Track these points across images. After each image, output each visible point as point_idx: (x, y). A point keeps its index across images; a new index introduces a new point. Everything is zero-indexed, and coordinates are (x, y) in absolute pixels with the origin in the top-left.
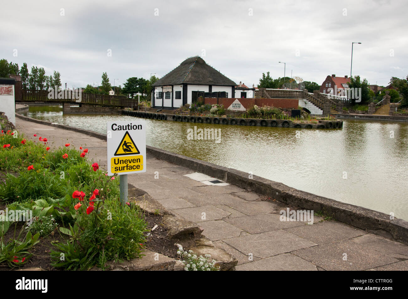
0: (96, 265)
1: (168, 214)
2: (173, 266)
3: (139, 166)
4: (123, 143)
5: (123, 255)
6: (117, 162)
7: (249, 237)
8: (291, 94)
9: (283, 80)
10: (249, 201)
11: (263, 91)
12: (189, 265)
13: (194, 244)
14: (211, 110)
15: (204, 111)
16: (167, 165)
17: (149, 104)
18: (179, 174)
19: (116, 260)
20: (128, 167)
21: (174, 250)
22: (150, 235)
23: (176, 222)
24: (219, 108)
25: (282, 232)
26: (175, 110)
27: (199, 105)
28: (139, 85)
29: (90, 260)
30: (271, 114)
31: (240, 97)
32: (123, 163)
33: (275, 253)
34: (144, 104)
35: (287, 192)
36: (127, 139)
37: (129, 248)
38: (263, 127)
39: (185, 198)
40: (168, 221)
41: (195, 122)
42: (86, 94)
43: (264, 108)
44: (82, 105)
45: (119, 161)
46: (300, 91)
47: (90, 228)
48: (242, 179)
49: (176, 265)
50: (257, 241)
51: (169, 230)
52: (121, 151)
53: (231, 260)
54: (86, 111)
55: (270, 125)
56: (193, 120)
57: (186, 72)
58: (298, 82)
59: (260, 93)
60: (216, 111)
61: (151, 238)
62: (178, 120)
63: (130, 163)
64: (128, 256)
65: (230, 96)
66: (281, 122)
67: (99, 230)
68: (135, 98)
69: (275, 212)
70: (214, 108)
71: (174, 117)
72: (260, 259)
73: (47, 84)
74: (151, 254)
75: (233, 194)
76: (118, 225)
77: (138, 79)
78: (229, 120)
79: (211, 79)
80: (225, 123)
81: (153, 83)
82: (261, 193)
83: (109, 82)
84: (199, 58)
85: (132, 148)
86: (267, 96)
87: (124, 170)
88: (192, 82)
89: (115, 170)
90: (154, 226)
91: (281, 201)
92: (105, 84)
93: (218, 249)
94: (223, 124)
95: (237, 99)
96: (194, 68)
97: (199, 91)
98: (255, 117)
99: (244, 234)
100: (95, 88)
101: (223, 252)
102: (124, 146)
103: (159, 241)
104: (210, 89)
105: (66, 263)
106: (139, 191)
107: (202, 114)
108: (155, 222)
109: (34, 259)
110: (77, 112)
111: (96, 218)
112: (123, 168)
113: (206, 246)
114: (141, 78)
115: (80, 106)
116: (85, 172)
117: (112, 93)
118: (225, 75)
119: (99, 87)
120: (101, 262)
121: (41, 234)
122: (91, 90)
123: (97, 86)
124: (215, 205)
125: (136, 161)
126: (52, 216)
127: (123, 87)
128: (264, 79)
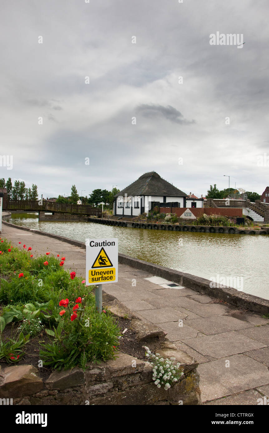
0: (78, 365)
1: (135, 318)
2: (143, 367)
3: (112, 277)
4: (99, 257)
5: (100, 357)
6: (93, 274)
7: (205, 338)
8: (235, 203)
9: (228, 191)
10: (203, 303)
11: (211, 201)
12: (157, 367)
13: (159, 347)
14: (166, 218)
15: (160, 219)
16: (129, 269)
17: (111, 212)
18: (140, 277)
19: (95, 361)
20: (103, 278)
21: (142, 351)
22: (121, 337)
23: (143, 326)
24: (172, 217)
25: (235, 333)
26: (134, 218)
27: (155, 214)
28: (102, 195)
29: (73, 360)
30: (218, 221)
31: (190, 207)
32: (99, 275)
33: (229, 353)
34: (107, 212)
35: (237, 295)
36: (103, 254)
37: (106, 350)
38: (212, 233)
39: (147, 300)
40: (136, 325)
41: (151, 228)
42: (58, 203)
43: (213, 216)
44: (55, 213)
45: (96, 273)
46: (243, 201)
47: (73, 332)
48: (196, 283)
49: (145, 366)
50: (212, 341)
51: (137, 333)
52: (97, 264)
53: (193, 362)
54: (57, 218)
55: (217, 231)
56: (150, 227)
57: (144, 185)
58: (241, 193)
59: (208, 203)
60: (170, 219)
61: (122, 341)
62: (137, 227)
63: (105, 274)
64: (105, 357)
65: (182, 206)
66: (228, 229)
67: (81, 335)
68: (99, 207)
69: (227, 314)
70: (168, 216)
71: (133, 224)
72: (216, 359)
73: (26, 195)
74: (123, 355)
75: (188, 296)
76: (96, 331)
77: (102, 191)
78: (181, 227)
79: (165, 191)
80: (178, 229)
81: (115, 195)
82: (213, 296)
83: (77, 193)
84: (155, 173)
85: (107, 262)
86: (214, 205)
87: (99, 280)
88: (149, 194)
89: (92, 281)
90: (124, 330)
91: (231, 304)
92: (74, 195)
93: (180, 352)
94: (176, 231)
95: (189, 208)
96: (150, 182)
97: (155, 201)
98: (204, 225)
99: (200, 335)
100: (66, 198)
101: (185, 355)
102: (100, 260)
103: (129, 344)
104: (165, 200)
105: (53, 362)
106: (109, 296)
107: (158, 222)
108: (125, 326)
109: (26, 357)
110: (50, 219)
111: (78, 325)
112: (98, 279)
113: (170, 348)
114: (104, 190)
115: (53, 214)
116: (64, 279)
117: (80, 202)
118: (178, 188)
119: (69, 197)
120: (83, 363)
121: (31, 334)
122: (62, 200)
123: (67, 197)
124: (173, 307)
125: (110, 273)
126: (39, 318)
127: (89, 197)
128: (211, 190)
